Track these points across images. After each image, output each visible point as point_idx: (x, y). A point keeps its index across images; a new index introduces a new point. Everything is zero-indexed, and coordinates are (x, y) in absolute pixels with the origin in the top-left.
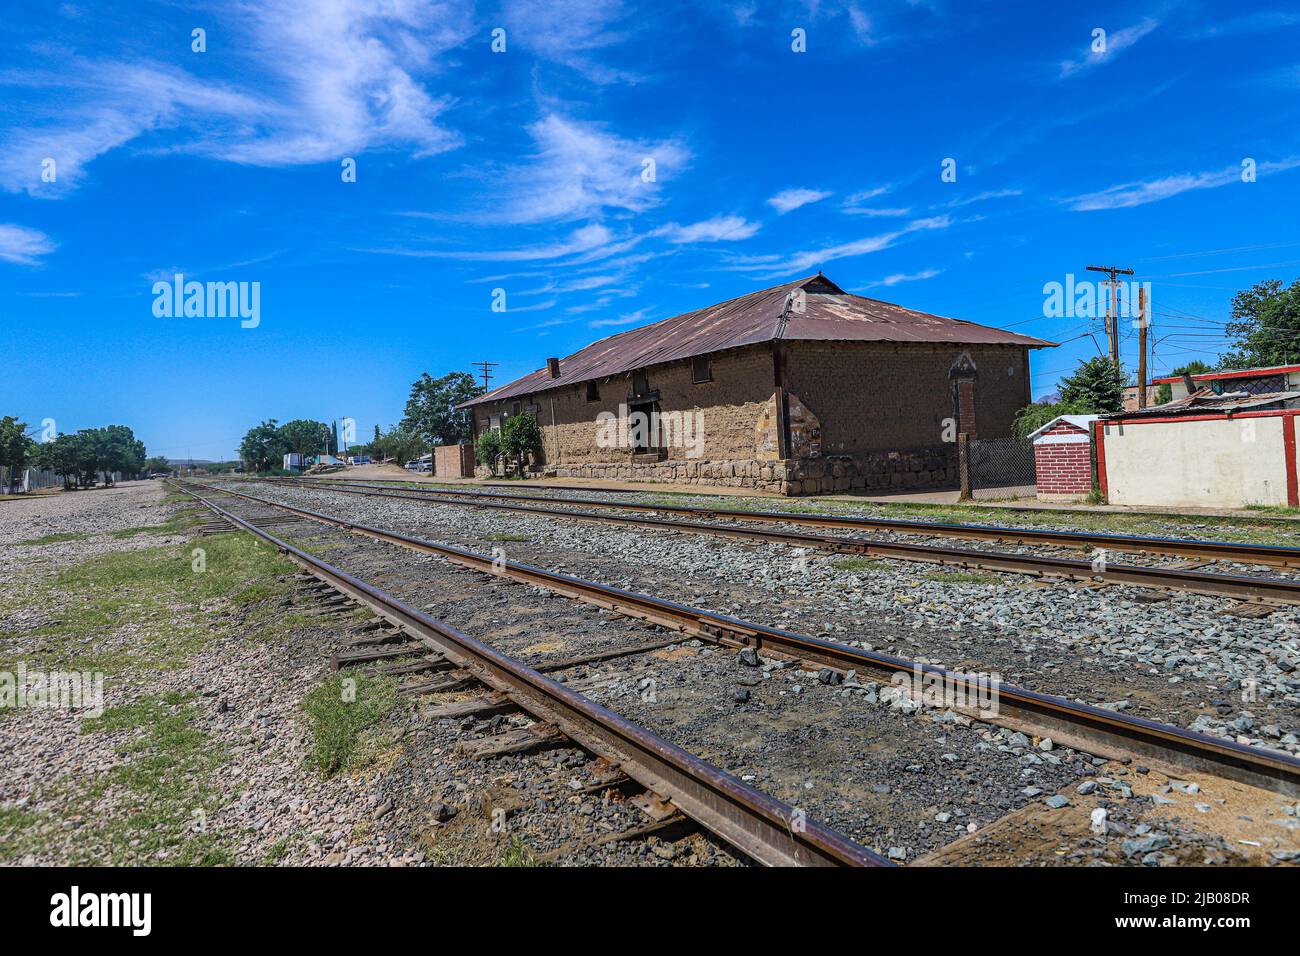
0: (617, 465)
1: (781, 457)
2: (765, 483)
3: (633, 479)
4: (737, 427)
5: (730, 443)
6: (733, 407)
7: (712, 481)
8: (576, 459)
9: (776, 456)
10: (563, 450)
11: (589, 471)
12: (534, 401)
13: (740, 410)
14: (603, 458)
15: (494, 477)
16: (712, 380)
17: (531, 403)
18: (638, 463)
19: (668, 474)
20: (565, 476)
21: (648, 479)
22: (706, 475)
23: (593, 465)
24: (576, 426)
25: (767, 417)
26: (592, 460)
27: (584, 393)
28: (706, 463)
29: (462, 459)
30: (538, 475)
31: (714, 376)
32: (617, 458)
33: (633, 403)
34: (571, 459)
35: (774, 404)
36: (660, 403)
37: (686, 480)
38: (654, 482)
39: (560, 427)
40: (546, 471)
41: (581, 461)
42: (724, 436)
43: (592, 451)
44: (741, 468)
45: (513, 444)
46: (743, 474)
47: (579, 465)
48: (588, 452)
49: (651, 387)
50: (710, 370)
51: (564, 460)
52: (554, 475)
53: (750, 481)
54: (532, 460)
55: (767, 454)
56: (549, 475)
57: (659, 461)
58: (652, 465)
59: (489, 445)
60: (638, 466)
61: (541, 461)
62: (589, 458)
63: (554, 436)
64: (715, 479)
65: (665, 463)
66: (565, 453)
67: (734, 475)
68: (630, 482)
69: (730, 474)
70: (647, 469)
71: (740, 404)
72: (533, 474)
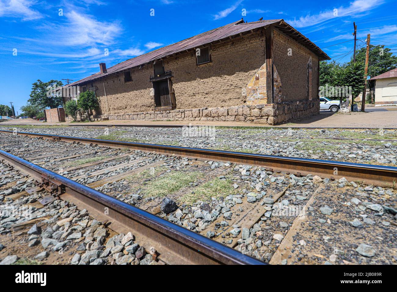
0: (144, 113)
1: (268, 102)
2: (253, 118)
3: (155, 120)
4: (228, 88)
5: (222, 97)
6: (226, 76)
7: (212, 118)
8: (119, 111)
9: (265, 102)
10: (111, 108)
11: (127, 117)
12: (94, 85)
13: (231, 77)
14: (135, 110)
15: (75, 121)
16: (211, 61)
17: (92, 86)
18: (158, 111)
19: (179, 116)
20: (114, 119)
21: (166, 119)
22: (207, 116)
23: (130, 113)
24: (118, 95)
25: (257, 79)
26: (128, 111)
27: (122, 78)
28: (206, 109)
29: (58, 114)
30: (99, 119)
31: (212, 59)
32: (143, 109)
33: (154, 80)
34: (116, 111)
35: (265, 70)
36: (172, 79)
37: (192, 119)
38: (169, 120)
39: (109, 97)
40: (103, 117)
41: (122, 112)
42: (218, 94)
43: (128, 107)
44: (234, 110)
45: (84, 105)
46: (236, 114)
47: (121, 114)
48: (126, 108)
49: (166, 71)
50: (210, 55)
51: (112, 112)
52: (108, 119)
53: (242, 118)
54: (94, 113)
55: (256, 101)
56: (105, 119)
57: (172, 109)
58: (168, 112)
59: (71, 106)
60: (159, 112)
61: (99, 113)
62: (126, 110)
63: (105, 101)
64: (214, 117)
65: (177, 110)
66: (113, 108)
67: (228, 114)
68: (154, 121)
69: (226, 114)
70: (164, 114)
71: (231, 73)
72: (96, 119)
